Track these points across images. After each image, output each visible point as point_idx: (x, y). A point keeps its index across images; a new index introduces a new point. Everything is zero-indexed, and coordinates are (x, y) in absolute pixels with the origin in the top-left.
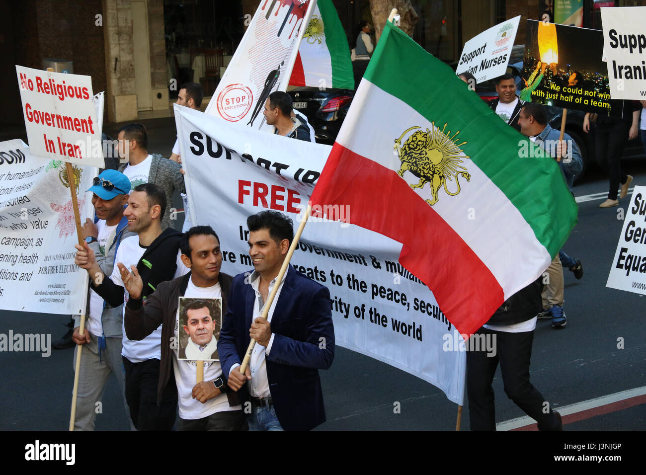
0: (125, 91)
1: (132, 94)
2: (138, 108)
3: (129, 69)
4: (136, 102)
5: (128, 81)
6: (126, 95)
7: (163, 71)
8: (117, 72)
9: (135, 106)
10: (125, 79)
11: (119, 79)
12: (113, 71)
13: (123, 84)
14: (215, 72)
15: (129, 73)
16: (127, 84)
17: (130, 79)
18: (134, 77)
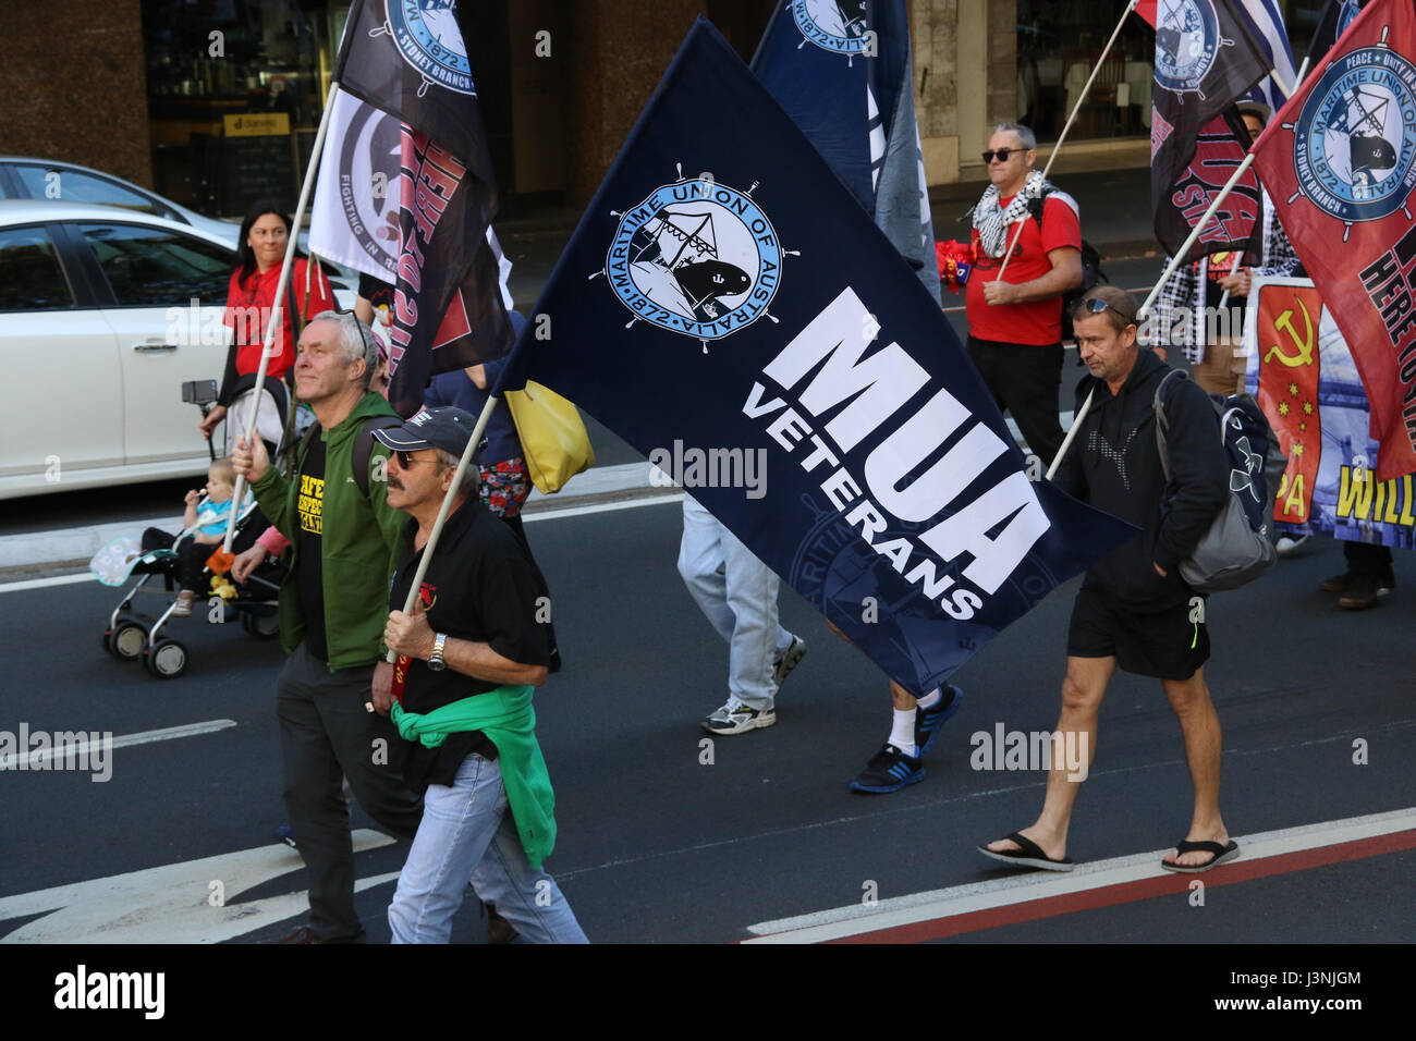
0: (938, 131)
1: (950, 136)
2: (960, 161)
3: (948, 88)
4: (956, 149)
5: (944, 111)
6: (940, 137)
7: (1009, 92)
8: (925, 94)
9: (955, 158)
10: (938, 108)
11: (928, 107)
12: (918, 93)
13: (936, 116)
14: (1108, 94)
15: (945, 96)
16: (944, 118)
17: (948, 107)
18: (956, 102)
